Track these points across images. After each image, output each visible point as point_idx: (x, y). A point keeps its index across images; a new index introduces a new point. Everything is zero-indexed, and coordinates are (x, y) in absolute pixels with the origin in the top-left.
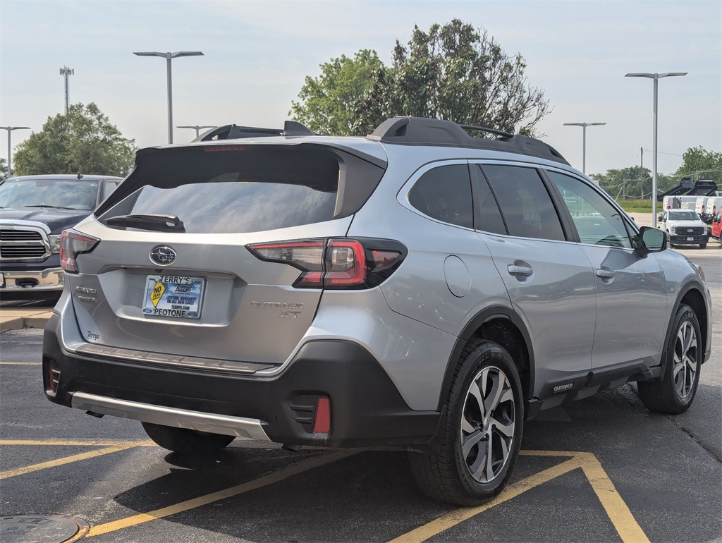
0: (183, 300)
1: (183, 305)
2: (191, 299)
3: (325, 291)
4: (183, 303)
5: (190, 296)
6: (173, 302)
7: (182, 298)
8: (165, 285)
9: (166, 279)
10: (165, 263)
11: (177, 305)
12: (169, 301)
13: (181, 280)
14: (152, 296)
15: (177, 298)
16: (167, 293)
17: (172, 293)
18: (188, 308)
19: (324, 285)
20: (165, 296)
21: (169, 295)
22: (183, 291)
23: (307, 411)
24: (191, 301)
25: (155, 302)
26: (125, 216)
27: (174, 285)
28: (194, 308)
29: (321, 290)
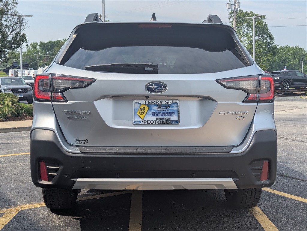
0: (164, 114)
1: (165, 117)
2: (171, 113)
3: (259, 104)
4: (165, 116)
5: (169, 112)
6: (157, 116)
7: (163, 113)
8: (148, 106)
9: (148, 102)
10: (158, 92)
11: (160, 117)
12: (153, 115)
13: (161, 103)
14: (138, 113)
15: (159, 113)
16: (151, 110)
17: (155, 110)
18: (170, 119)
19: (258, 101)
20: (150, 112)
21: (153, 111)
22: (164, 109)
23: (259, 169)
24: (171, 114)
25: (142, 116)
26: (109, 65)
27: (156, 105)
28: (174, 118)
29: (256, 104)
